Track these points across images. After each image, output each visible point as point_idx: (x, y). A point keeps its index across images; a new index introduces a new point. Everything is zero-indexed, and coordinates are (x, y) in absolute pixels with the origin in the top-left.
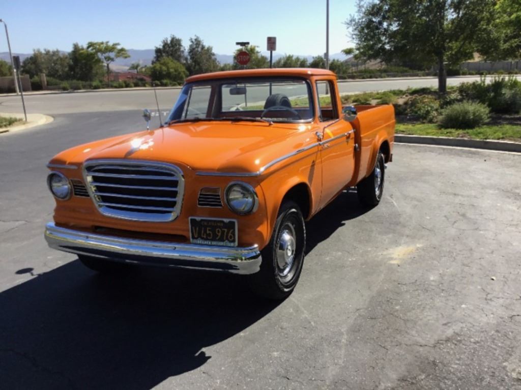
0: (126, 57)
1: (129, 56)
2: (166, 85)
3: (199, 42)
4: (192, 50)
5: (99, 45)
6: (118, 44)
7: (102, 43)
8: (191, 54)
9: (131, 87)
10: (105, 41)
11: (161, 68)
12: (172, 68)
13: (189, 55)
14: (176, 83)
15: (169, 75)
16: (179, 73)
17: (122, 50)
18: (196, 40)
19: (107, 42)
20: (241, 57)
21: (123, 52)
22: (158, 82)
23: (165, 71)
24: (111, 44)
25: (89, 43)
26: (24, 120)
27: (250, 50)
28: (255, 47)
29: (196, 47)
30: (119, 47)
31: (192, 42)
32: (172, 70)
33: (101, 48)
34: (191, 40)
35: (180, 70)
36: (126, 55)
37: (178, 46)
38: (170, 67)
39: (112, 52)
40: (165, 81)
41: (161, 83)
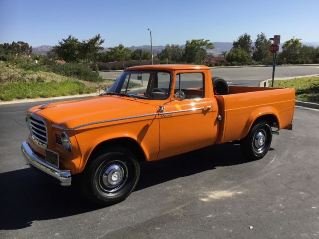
0: (212, 49)
1: (214, 48)
2: (234, 65)
3: (264, 37)
4: (257, 43)
5: (198, 42)
6: (208, 41)
7: (200, 40)
8: (256, 45)
9: (213, 66)
10: (201, 39)
11: (233, 54)
12: (240, 55)
13: (255, 45)
14: (240, 63)
15: (237, 59)
16: (244, 58)
17: (210, 44)
18: (261, 35)
19: (202, 40)
20: (273, 47)
21: (210, 45)
22: (229, 63)
23: (235, 56)
24: (204, 41)
25: (192, 40)
26: (141, 84)
27: (294, 41)
28: (298, 40)
29: (261, 41)
30: (208, 42)
31: (259, 37)
32: (239, 56)
33: (198, 43)
34: (258, 36)
35: (244, 56)
36: (212, 47)
37: (248, 40)
38: (239, 54)
39: (204, 45)
40: (234, 63)
41: (231, 64)
